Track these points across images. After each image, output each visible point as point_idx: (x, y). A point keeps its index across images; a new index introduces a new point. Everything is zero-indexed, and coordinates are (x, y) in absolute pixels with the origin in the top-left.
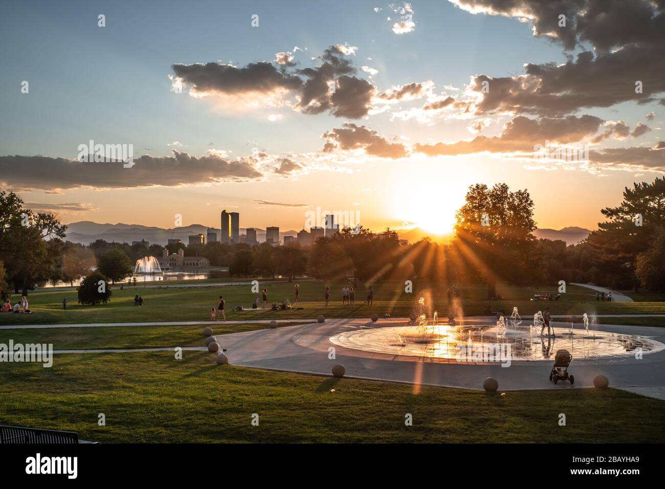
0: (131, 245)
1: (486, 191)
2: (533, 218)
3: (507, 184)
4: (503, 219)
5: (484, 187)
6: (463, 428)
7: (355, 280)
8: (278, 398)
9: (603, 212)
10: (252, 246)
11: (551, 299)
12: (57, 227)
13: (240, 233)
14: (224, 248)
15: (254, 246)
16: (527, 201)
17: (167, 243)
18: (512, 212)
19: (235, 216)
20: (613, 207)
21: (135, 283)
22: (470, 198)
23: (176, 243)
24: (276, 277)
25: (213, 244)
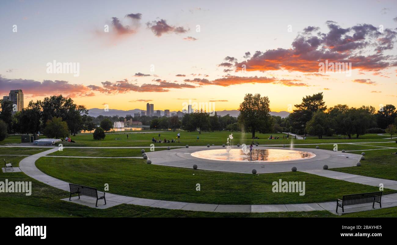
0: (112, 117)
1: (252, 96)
2: (269, 107)
3: (260, 94)
4: (258, 107)
5: (251, 95)
6: (245, 188)
7: (200, 131)
8: (172, 177)
9: (295, 106)
10: (159, 117)
11: (275, 139)
12: (85, 110)
13: (154, 112)
14: (148, 118)
15: (160, 117)
16: (267, 101)
17: (126, 116)
18: (262, 105)
19: (152, 105)
20: (298, 104)
21: (114, 132)
22: (246, 99)
23: (129, 116)
24: (168, 129)
25: (144, 117)
